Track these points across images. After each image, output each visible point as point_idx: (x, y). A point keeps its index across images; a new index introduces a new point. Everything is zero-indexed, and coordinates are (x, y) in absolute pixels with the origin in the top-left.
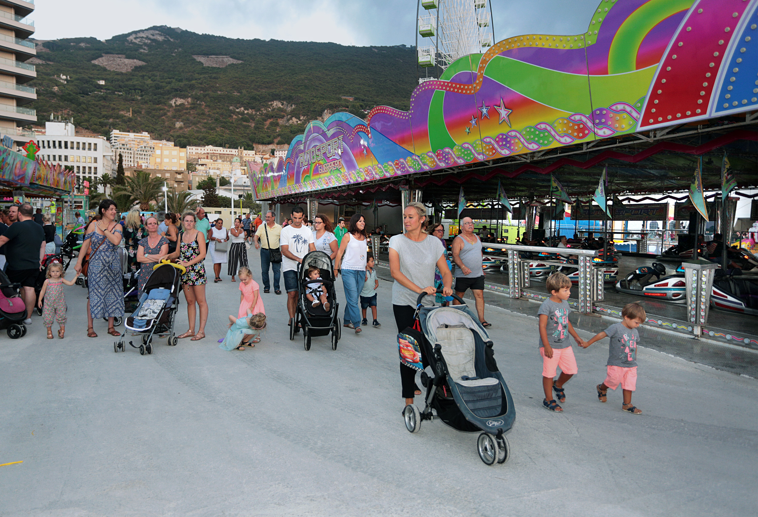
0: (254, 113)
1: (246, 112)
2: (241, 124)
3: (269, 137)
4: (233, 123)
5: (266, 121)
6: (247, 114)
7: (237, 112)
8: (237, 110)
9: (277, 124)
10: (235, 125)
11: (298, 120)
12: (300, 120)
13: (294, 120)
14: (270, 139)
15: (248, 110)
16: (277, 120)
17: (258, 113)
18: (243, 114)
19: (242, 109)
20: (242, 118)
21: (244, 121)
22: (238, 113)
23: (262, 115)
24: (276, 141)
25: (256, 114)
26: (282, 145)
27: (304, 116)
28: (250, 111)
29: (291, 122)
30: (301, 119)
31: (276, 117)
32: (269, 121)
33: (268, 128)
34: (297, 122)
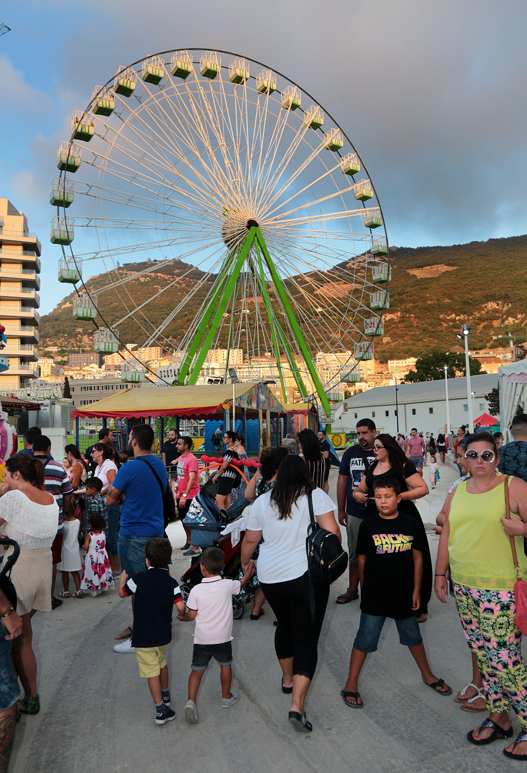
0: (466, 318)
1: (457, 318)
2: (451, 332)
3: (482, 341)
4: (443, 332)
5: (479, 324)
6: (459, 320)
7: (448, 320)
8: (448, 318)
9: (492, 326)
10: (445, 333)
11: (514, 319)
12: (517, 319)
13: (511, 320)
14: (482, 344)
15: (460, 316)
16: (492, 322)
17: (471, 318)
18: (454, 320)
19: (454, 315)
20: (453, 325)
21: (455, 328)
22: (450, 320)
23: (475, 319)
24: (489, 345)
25: (468, 319)
26: (496, 349)
27: (522, 314)
28: (462, 317)
29: (506, 322)
30: (518, 317)
31: (490, 319)
32: (483, 324)
33: (480, 333)
34: (514, 321)
